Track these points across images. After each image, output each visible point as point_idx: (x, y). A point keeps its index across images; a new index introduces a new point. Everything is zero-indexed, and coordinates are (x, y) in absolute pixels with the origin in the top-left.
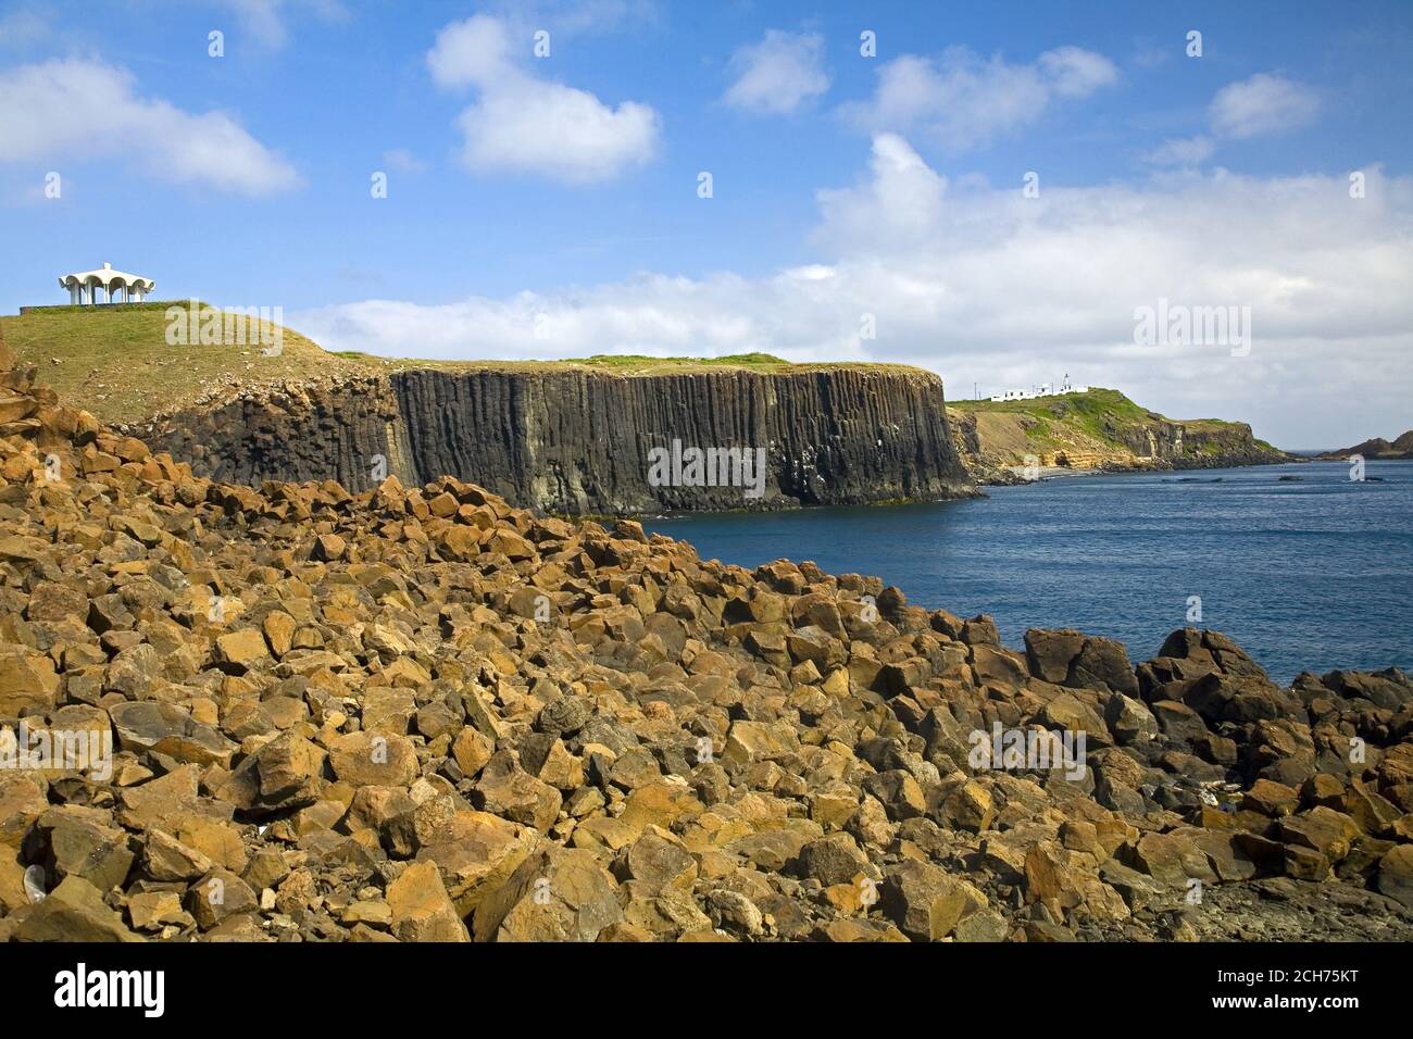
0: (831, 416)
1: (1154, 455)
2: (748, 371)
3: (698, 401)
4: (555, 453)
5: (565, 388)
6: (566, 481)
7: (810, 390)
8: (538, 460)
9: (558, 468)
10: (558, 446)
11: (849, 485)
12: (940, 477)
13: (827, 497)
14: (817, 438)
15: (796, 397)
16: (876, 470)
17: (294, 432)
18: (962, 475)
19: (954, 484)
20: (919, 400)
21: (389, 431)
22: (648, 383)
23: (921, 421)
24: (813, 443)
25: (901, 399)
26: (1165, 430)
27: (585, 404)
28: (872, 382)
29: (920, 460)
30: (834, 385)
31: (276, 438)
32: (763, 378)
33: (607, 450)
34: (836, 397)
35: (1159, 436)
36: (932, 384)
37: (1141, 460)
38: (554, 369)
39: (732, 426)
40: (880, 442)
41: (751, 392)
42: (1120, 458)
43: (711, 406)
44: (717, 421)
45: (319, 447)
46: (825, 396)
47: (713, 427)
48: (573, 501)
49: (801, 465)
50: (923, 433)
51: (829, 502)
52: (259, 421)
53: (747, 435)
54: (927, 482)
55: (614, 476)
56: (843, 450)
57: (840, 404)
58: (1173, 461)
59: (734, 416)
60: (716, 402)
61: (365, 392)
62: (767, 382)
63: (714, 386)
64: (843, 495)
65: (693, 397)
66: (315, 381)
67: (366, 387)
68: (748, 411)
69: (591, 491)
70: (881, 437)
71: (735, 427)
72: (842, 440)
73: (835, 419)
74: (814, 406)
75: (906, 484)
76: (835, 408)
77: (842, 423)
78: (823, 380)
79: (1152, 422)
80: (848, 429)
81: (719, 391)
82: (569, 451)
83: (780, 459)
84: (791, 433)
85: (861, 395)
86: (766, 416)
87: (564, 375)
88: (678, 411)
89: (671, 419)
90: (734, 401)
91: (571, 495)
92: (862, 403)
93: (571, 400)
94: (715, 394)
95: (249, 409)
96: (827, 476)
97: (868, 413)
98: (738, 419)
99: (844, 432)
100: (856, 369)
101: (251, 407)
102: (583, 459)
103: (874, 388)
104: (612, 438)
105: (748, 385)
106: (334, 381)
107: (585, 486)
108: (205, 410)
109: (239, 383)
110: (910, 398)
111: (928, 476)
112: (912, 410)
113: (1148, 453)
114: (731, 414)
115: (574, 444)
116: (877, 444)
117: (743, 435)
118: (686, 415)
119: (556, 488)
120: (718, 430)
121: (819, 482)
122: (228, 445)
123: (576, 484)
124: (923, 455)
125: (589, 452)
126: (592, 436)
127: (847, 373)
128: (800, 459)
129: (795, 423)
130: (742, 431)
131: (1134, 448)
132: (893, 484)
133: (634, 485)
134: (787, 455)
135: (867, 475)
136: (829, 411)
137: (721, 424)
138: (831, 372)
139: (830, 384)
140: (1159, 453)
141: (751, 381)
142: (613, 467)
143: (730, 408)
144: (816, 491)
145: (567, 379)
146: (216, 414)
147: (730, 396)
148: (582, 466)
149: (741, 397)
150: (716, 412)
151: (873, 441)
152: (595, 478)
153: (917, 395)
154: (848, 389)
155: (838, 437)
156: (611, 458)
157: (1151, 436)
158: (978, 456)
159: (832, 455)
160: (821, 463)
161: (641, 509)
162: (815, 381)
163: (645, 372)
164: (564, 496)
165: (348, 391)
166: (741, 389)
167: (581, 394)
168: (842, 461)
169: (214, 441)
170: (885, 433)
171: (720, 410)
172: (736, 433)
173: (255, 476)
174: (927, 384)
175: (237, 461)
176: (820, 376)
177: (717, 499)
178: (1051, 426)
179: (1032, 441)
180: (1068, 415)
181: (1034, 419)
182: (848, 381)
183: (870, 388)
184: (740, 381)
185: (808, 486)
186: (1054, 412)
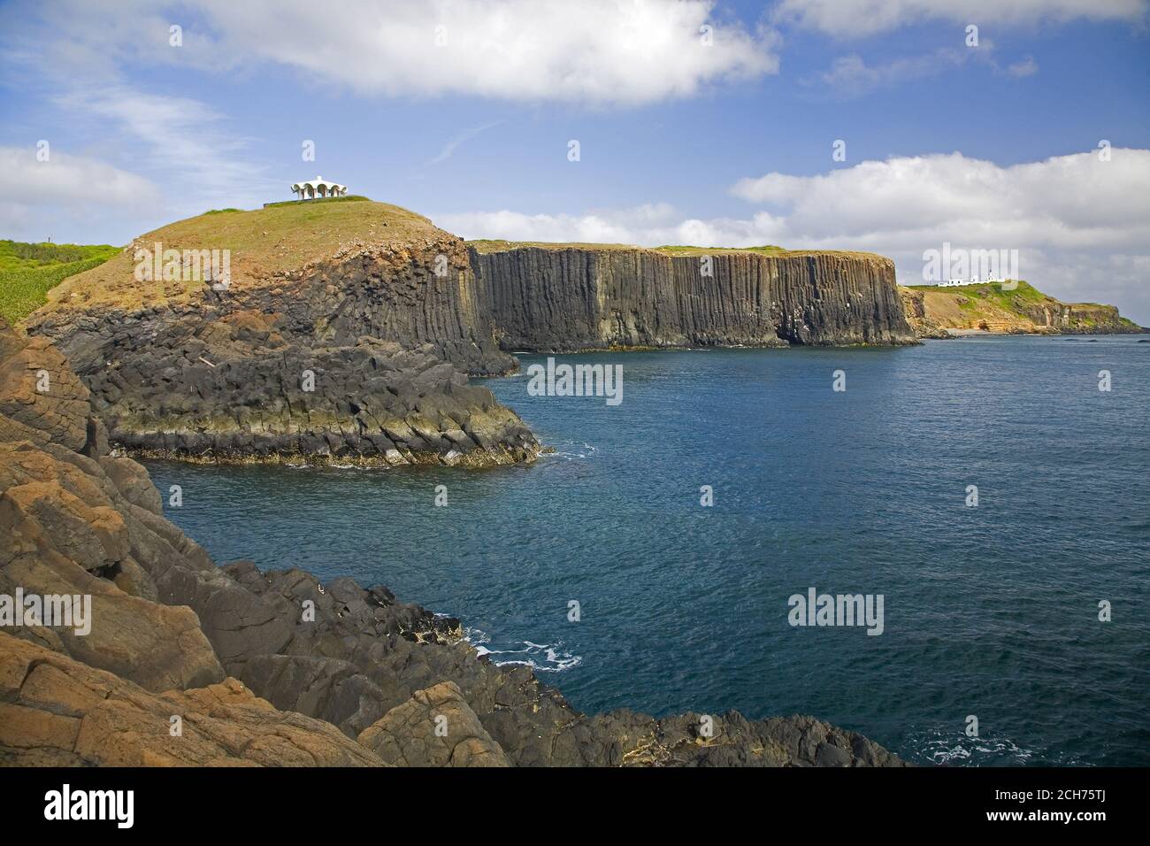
0: (815, 287)
1: (1048, 325)
2: (757, 254)
3: (722, 274)
4: (617, 304)
5: (625, 261)
6: (624, 323)
7: (801, 269)
8: (605, 309)
9: (618, 314)
10: (620, 300)
11: (825, 333)
12: (890, 330)
13: (810, 341)
14: (805, 300)
15: (792, 273)
16: (845, 323)
18: (907, 329)
19: (900, 335)
20: (878, 277)
22: (689, 261)
23: (878, 291)
24: (802, 304)
25: (865, 275)
27: (639, 272)
28: (845, 264)
29: (876, 317)
30: (818, 266)
32: (768, 260)
33: (653, 303)
34: (819, 273)
36: (887, 266)
38: (619, 248)
39: (744, 291)
40: (848, 305)
41: (758, 268)
42: (1024, 326)
43: (731, 277)
44: (734, 286)
46: (811, 271)
47: (731, 291)
48: (628, 336)
49: (793, 319)
50: (880, 299)
51: (810, 344)
53: (755, 297)
54: (881, 333)
55: (658, 321)
56: (822, 309)
57: (821, 278)
58: (1062, 329)
59: (746, 284)
60: (734, 274)
62: (772, 262)
63: (733, 264)
64: (821, 340)
65: (718, 270)
68: (756, 281)
69: (641, 330)
70: (849, 301)
71: (747, 291)
72: (822, 303)
73: (818, 288)
74: (804, 278)
75: (866, 333)
76: (818, 281)
77: (823, 291)
78: (810, 261)
80: (826, 295)
81: (736, 266)
82: (627, 303)
83: (779, 314)
84: (787, 297)
85: (836, 272)
86: (770, 285)
87: (625, 252)
89: (703, 285)
90: (746, 274)
91: (627, 331)
92: (837, 278)
93: (629, 269)
94: (733, 269)
96: (811, 327)
97: (841, 285)
98: (749, 286)
99: (823, 296)
100: (833, 254)
102: (636, 309)
103: (845, 268)
104: (657, 296)
105: (756, 262)
107: (637, 327)
110: (871, 275)
111: (882, 328)
112: (872, 283)
114: (744, 283)
115: (630, 298)
116: (846, 306)
117: (752, 297)
118: (713, 282)
119: (617, 327)
120: (734, 293)
121: (805, 330)
123: (631, 325)
124: (878, 315)
125: (640, 304)
126: (643, 294)
127: (827, 256)
128: (792, 315)
129: (790, 290)
130: (752, 294)
131: (1035, 320)
132: (856, 333)
133: (672, 328)
134: (784, 311)
135: (838, 327)
136: (813, 282)
137: (737, 289)
138: (816, 257)
139: (815, 263)
141: (759, 261)
142: (657, 315)
143: (744, 278)
144: (802, 336)
145: (626, 255)
147: (743, 271)
148: (635, 313)
149: (751, 271)
150: (734, 281)
151: (844, 304)
152: (644, 322)
153: (876, 273)
154: (828, 268)
155: (819, 300)
156: (656, 309)
158: (923, 320)
159: (815, 314)
160: (807, 318)
161: (675, 344)
162: (805, 262)
163: (687, 254)
164: (622, 333)
166: (751, 266)
167: (636, 264)
168: (821, 318)
170: (852, 299)
171: (737, 280)
172: (747, 296)
174: (883, 266)
176: (808, 258)
177: (732, 339)
178: (978, 303)
179: (964, 312)
180: (990, 296)
181: (966, 298)
182: (827, 262)
183: (843, 268)
184: (751, 261)
185: (797, 333)
186: (980, 294)
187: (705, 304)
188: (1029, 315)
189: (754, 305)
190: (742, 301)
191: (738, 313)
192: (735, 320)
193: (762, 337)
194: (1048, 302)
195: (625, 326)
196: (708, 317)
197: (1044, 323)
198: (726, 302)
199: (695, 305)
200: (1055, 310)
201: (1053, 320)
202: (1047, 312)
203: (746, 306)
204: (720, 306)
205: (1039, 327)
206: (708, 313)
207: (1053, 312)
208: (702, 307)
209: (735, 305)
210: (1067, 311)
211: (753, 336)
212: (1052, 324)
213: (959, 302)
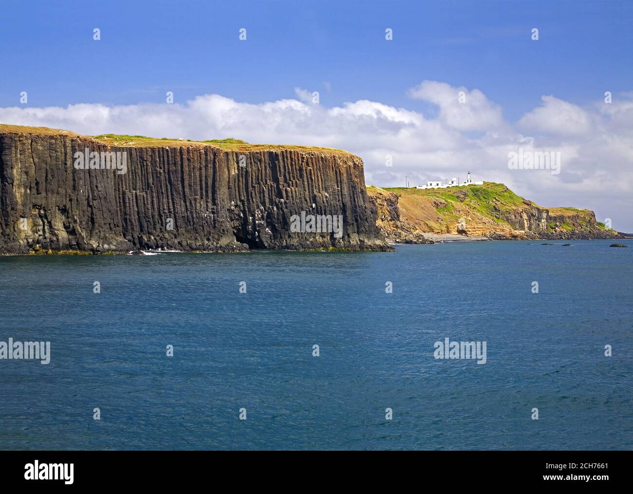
0: (278, 185)
1: (526, 229)
2: (213, 146)
3: (172, 168)
4: (40, 200)
5: (51, 148)
6: (50, 223)
7: (263, 165)
8: (24, 205)
9: (42, 212)
10: (44, 194)
12: (358, 233)
13: (273, 245)
14: (267, 200)
18: (376, 232)
19: (369, 238)
20: (345, 175)
22: (134, 152)
23: (346, 191)
24: (264, 204)
25: (331, 174)
28: (310, 160)
30: (282, 163)
32: (227, 154)
33: (88, 199)
34: (282, 170)
36: (355, 164)
38: (43, 133)
39: (198, 188)
40: (314, 205)
41: (214, 162)
42: (503, 230)
43: (182, 172)
44: (186, 183)
46: (274, 168)
47: (183, 187)
48: (55, 239)
49: (254, 220)
50: (347, 200)
51: (274, 248)
53: (210, 195)
54: (348, 235)
55: (92, 221)
56: (285, 210)
57: (285, 176)
58: (540, 234)
59: (201, 181)
60: (186, 169)
62: (230, 157)
63: (185, 157)
64: (284, 244)
65: (168, 164)
68: (211, 177)
69: (72, 232)
70: (315, 201)
71: (201, 189)
72: (285, 203)
73: (281, 187)
74: (266, 176)
75: (333, 237)
76: (281, 179)
77: (286, 191)
78: (273, 157)
80: (290, 195)
81: (189, 160)
82: (53, 199)
83: (239, 215)
84: (247, 196)
85: (301, 170)
86: (229, 182)
87: (52, 137)
88: (156, 175)
89: (151, 181)
90: (200, 169)
91: (53, 233)
92: (301, 176)
93: (57, 158)
94: (186, 163)
96: (274, 229)
97: (306, 183)
98: (204, 183)
99: (287, 196)
100: (297, 150)
102: (65, 206)
103: (310, 165)
104: (93, 191)
105: (212, 156)
107: (66, 227)
110: (338, 173)
111: (350, 232)
112: (339, 182)
114: (198, 179)
115: (58, 193)
116: (312, 206)
117: (207, 196)
118: (162, 178)
119: (41, 228)
120: (187, 190)
121: (267, 233)
123: (59, 225)
125: (71, 200)
126: (74, 188)
127: (291, 152)
128: (253, 216)
129: (250, 189)
130: (207, 192)
131: (512, 224)
132: (322, 238)
133: (111, 229)
134: (244, 212)
136: (276, 180)
137: (190, 185)
138: (279, 152)
139: (278, 159)
141: (215, 154)
142: (92, 213)
143: (197, 174)
144: (264, 240)
145: (53, 141)
147: (197, 165)
148: (64, 211)
149: (206, 166)
150: (186, 177)
151: (309, 205)
152: (75, 221)
153: (343, 171)
154: (292, 165)
155: (282, 200)
156: (91, 206)
158: (399, 224)
159: (277, 214)
160: (269, 219)
161: (113, 247)
162: (267, 157)
163: (131, 144)
164: (47, 235)
166: (206, 160)
167: (66, 154)
168: (284, 219)
170: (318, 199)
171: (190, 175)
172: (202, 194)
174: (351, 164)
176: (270, 153)
177: (184, 243)
178: (456, 206)
179: (441, 216)
180: (468, 200)
181: (443, 201)
182: (291, 158)
183: (308, 164)
184: (206, 154)
185: (259, 236)
186: (458, 197)
187: (152, 202)
188: (508, 220)
189: (210, 205)
190: (195, 200)
191: (191, 213)
192: (187, 221)
193: (218, 240)
194: (526, 206)
195: (51, 227)
196: (157, 217)
197: (522, 227)
198: (177, 200)
199: (141, 203)
200: (532, 214)
201: (531, 225)
202: (525, 216)
203: (200, 205)
204: (171, 205)
205: (517, 232)
206: (156, 214)
207: (531, 216)
208: (149, 206)
209: (188, 204)
210: (545, 215)
211: (208, 240)
212: (530, 228)
213: (437, 205)
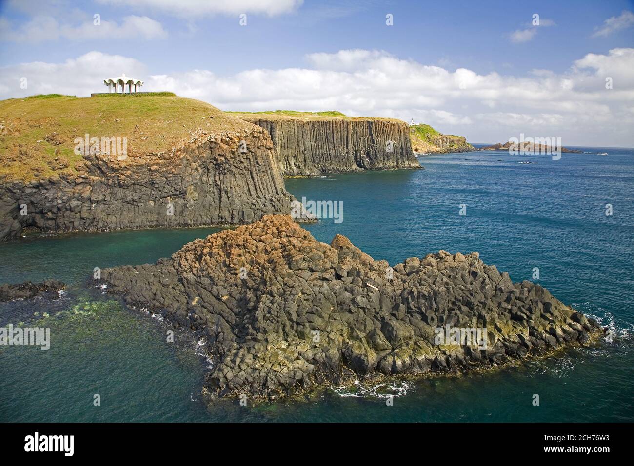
0: (372, 138)
3: (328, 131)
4: (285, 152)
5: (289, 126)
6: (289, 163)
7: (365, 127)
8: (280, 155)
9: (286, 158)
10: (287, 149)
11: (378, 163)
12: (408, 160)
13: (370, 167)
14: (366, 145)
15: (360, 130)
16: (387, 157)
17: (232, 156)
18: (416, 160)
19: (413, 163)
21: (270, 155)
23: (403, 140)
24: (365, 147)
25: (397, 132)
26: (445, 139)
27: (296, 133)
28: (387, 125)
29: (402, 154)
30: (374, 126)
31: (226, 159)
33: (303, 151)
34: (374, 130)
35: (443, 141)
36: (406, 127)
37: (438, 149)
38: (286, 119)
41: (347, 128)
43: (333, 133)
44: (335, 138)
45: (242, 162)
46: (370, 129)
47: (333, 140)
48: (291, 170)
49: (360, 155)
50: (403, 145)
52: (217, 151)
53: (345, 144)
54: (404, 162)
55: (305, 161)
56: (376, 150)
57: (375, 133)
58: (447, 150)
59: (341, 137)
60: (335, 131)
61: (259, 137)
62: (351, 124)
63: (334, 125)
64: (376, 167)
65: (326, 129)
66: (239, 132)
67: (259, 134)
68: (346, 135)
69: (298, 167)
71: (341, 141)
72: (376, 146)
73: (374, 138)
74: (366, 133)
75: (397, 162)
76: (374, 135)
77: (376, 140)
78: (370, 123)
79: (441, 136)
81: (336, 127)
82: (291, 151)
84: (357, 143)
85: (383, 130)
87: (289, 121)
88: (321, 135)
89: (318, 138)
90: (341, 131)
91: (291, 168)
92: (383, 133)
93: (291, 131)
94: (334, 129)
95: (212, 145)
96: (370, 159)
97: (385, 136)
99: (377, 143)
100: (381, 120)
101: (213, 144)
102: (295, 155)
103: (388, 127)
104: (304, 146)
106: (246, 132)
107: (296, 165)
108: (194, 146)
109: (207, 133)
110: (400, 131)
111: (404, 160)
112: (400, 136)
113: (440, 147)
115: (292, 148)
117: (344, 144)
118: (324, 136)
119: (286, 166)
120: (335, 142)
121: (367, 161)
122: (204, 162)
123: (293, 164)
124: (403, 153)
125: (297, 151)
126: (298, 145)
127: (378, 121)
128: (360, 153)
129: (358, 139)
130: (344, 142)
131: (436, 145)
132: (393, 163)
135: (384, 160)
136: (371, 135)
137: (336, 140)
138: (373, 121)
139: (372, 125)
140: (443, 147)
141: (347, 124)
142: (305, 157)
143: (340, 133)
144: (365, 165)
145: (290, 123)
146: (198, 148)
147: (340, 130)
148: (295, 157)
149: (344, 130)
152: (299, 162)
153: (402, 131)
154: (379, 127)
155: (374, 145)
156: (303, 154)
157: (441, 141)
159: (372, 152)
160: (368, 154)
161: (315, 174)
162: (366, 124)
164: (288, 169)
165: (251, 136)
166: (343, 127)
167: (294, 129)
168: (376, 155)
169: (199, 161)
171: (336, 134)
172: (342, 143)
173: (217, 176)
175: (208, 170)
176: (368, 122)
177: (335, 168)
182: (379, 124)
183: (386, 127)
184: (343, 124)
185: (363, 163)
187: (319, 148)
188: (434, 143)
189: (345, 149)
190: (339, 147)
191: (337, 153)
192: (336, 157)
193: (351, 167)
195: (290, 165)
196: (321, 155)
198: (331, 147)
199: (313, 148)
201: (443, 145)
203: (341, 149)
204: (328, 149)
206: (321, 154)
208: (317, 150)
209: (336, 149)
210: (449, 140)
211: (346, 166)
